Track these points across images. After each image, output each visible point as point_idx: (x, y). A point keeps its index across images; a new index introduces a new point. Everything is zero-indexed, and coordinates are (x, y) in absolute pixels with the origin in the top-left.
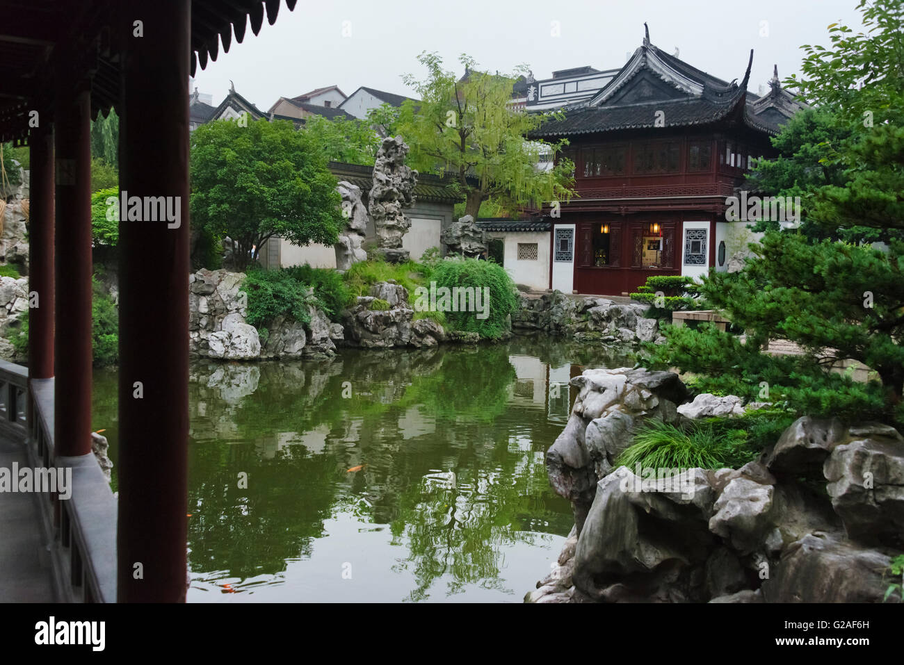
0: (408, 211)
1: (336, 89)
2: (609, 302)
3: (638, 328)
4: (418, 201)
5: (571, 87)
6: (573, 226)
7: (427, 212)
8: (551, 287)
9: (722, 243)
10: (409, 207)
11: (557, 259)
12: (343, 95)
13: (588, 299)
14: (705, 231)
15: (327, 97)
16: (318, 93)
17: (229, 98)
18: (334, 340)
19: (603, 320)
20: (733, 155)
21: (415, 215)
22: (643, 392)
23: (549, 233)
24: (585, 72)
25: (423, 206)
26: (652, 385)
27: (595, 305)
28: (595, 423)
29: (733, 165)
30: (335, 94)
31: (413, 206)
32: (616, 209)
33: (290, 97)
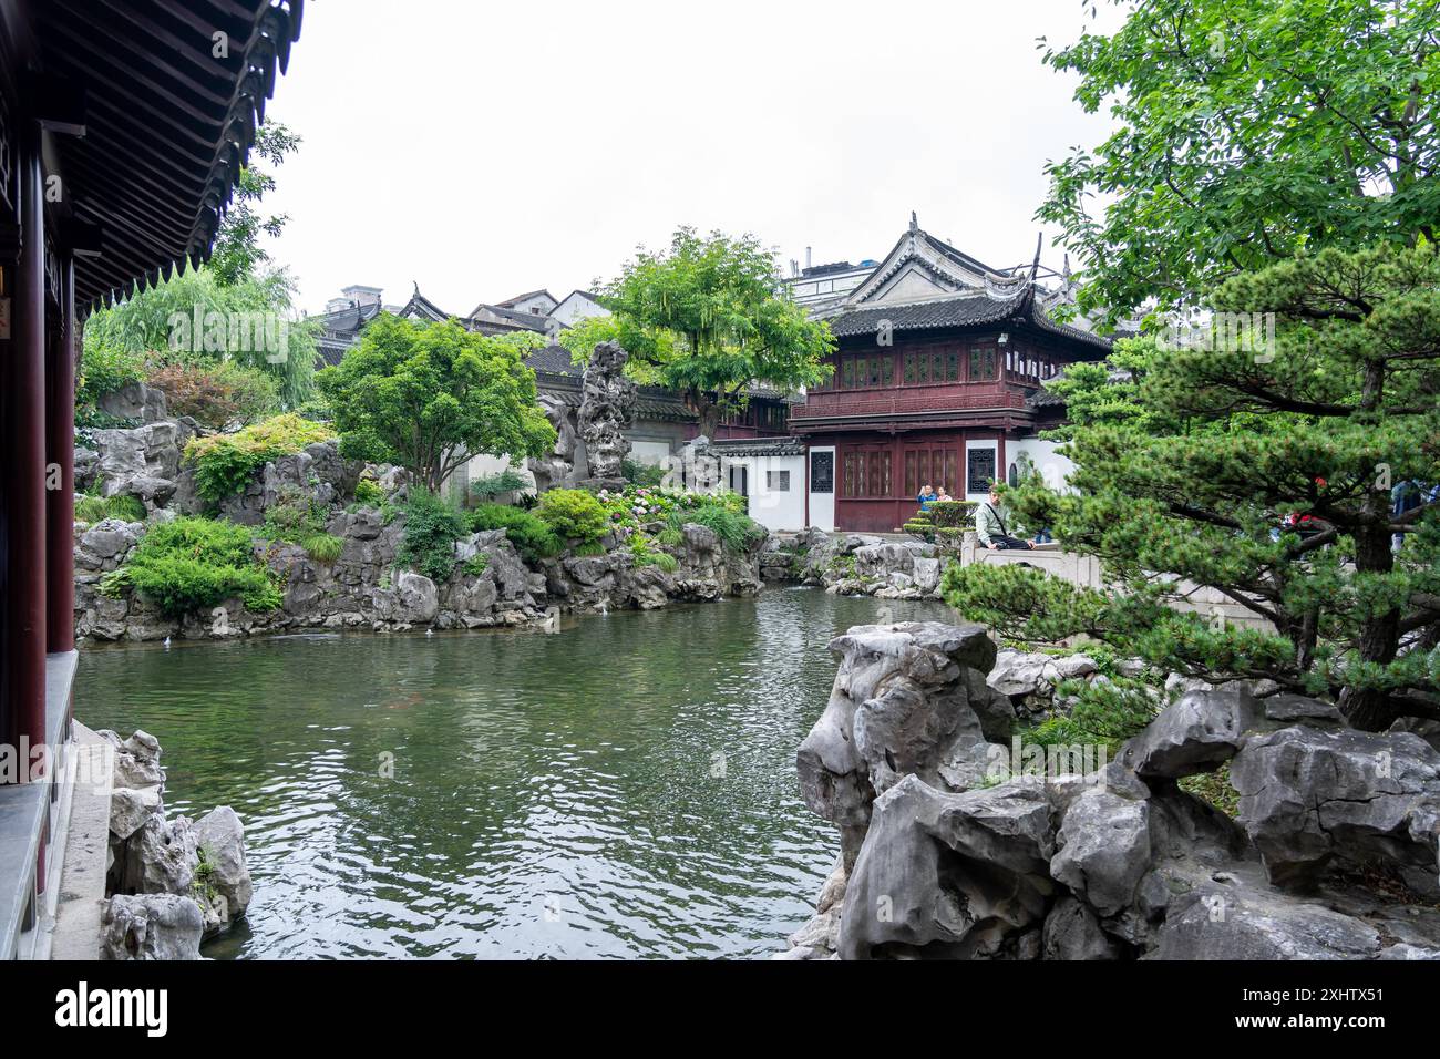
0: (628, 432)
1: (546, 294)
2: (880, 540)
3: (916, 573)
4: (639, 420)
5: (825, 287)
6: (832, 449)
7: (652, 433)
8: (807, 524)
9: (1013, 465)
10: (629, 426)
11: (813, 490)
12: (553, 300)
13: (851, 537)
14: (992, 451)
15: (533, 303)
16: (524, 298)
17: (412, 302)
18: (533, 595)
19: (872, 563)
20: (1022, 364)
21: (637, 438)
22: (937, 657)
23: (803, 458)
24: (842, 268)
25: (647, 426)
26: (949, 647)
27: (861, 544)
28: (867, 706)
29: (1022, 372)
30: (543, 299)
31: (634, 426)
32: (884, 426)
33: (492, 303)
